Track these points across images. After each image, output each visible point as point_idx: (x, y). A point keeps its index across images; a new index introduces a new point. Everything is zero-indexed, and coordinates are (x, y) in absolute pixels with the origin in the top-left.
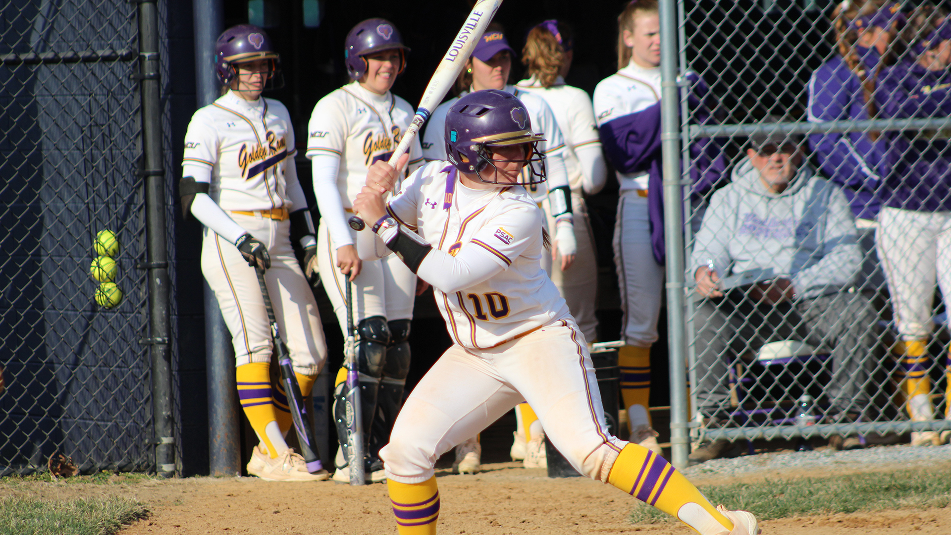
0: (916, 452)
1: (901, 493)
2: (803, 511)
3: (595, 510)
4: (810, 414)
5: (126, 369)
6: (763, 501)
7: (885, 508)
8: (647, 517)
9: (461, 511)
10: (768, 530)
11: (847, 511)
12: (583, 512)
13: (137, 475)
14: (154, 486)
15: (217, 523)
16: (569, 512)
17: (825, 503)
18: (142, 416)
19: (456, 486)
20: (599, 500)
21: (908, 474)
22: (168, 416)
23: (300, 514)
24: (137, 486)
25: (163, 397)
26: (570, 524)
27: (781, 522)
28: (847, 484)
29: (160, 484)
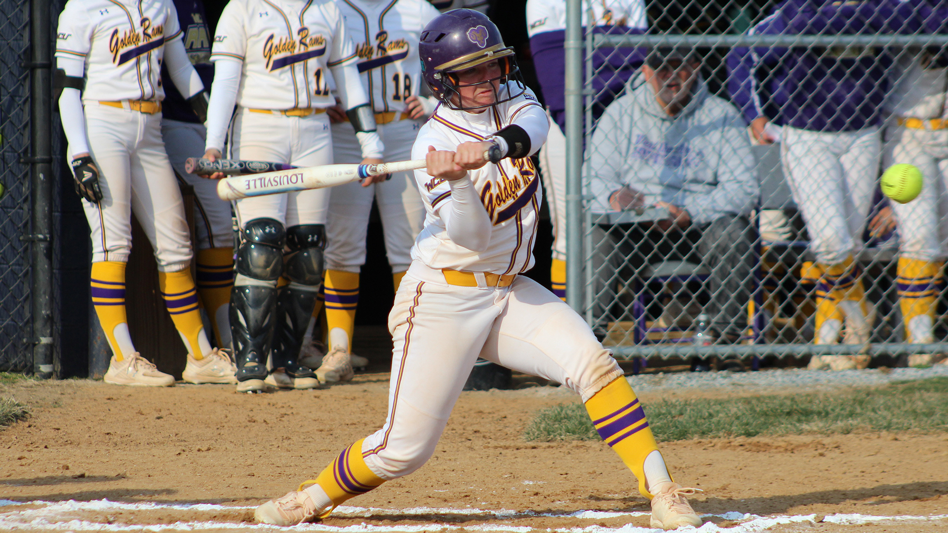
0: (814, 375)
1: (803, 418)
2: (703, 433)
3: (488, 426)
4: (708, 334)
5: (5, 266)
6: (662, 422)
7: (787, 433)
8: (543, 435)
9: (349, 423)
10: (668, 452)
11: (749, 435)
12: (476, 428)
13: (14, 375)
14: (31, 387)
15: (98, 428)
16: (461, 427)
17: (726, 426)
18: (20, 314)
19: (343, 396)
20: (491, 416)
21: (809, 399)
22: (48, 315)
23: (183, 420)
24: (14, 386)
25: (43, 296)
26: (463, 440)
27: (680, 444)
28: (748, 407)
29: (37, 385)
